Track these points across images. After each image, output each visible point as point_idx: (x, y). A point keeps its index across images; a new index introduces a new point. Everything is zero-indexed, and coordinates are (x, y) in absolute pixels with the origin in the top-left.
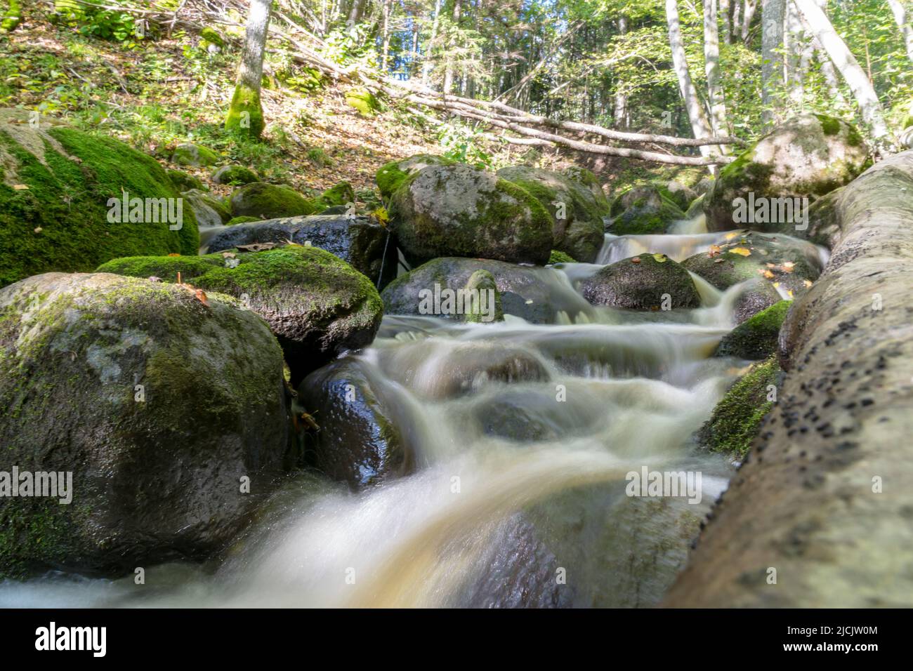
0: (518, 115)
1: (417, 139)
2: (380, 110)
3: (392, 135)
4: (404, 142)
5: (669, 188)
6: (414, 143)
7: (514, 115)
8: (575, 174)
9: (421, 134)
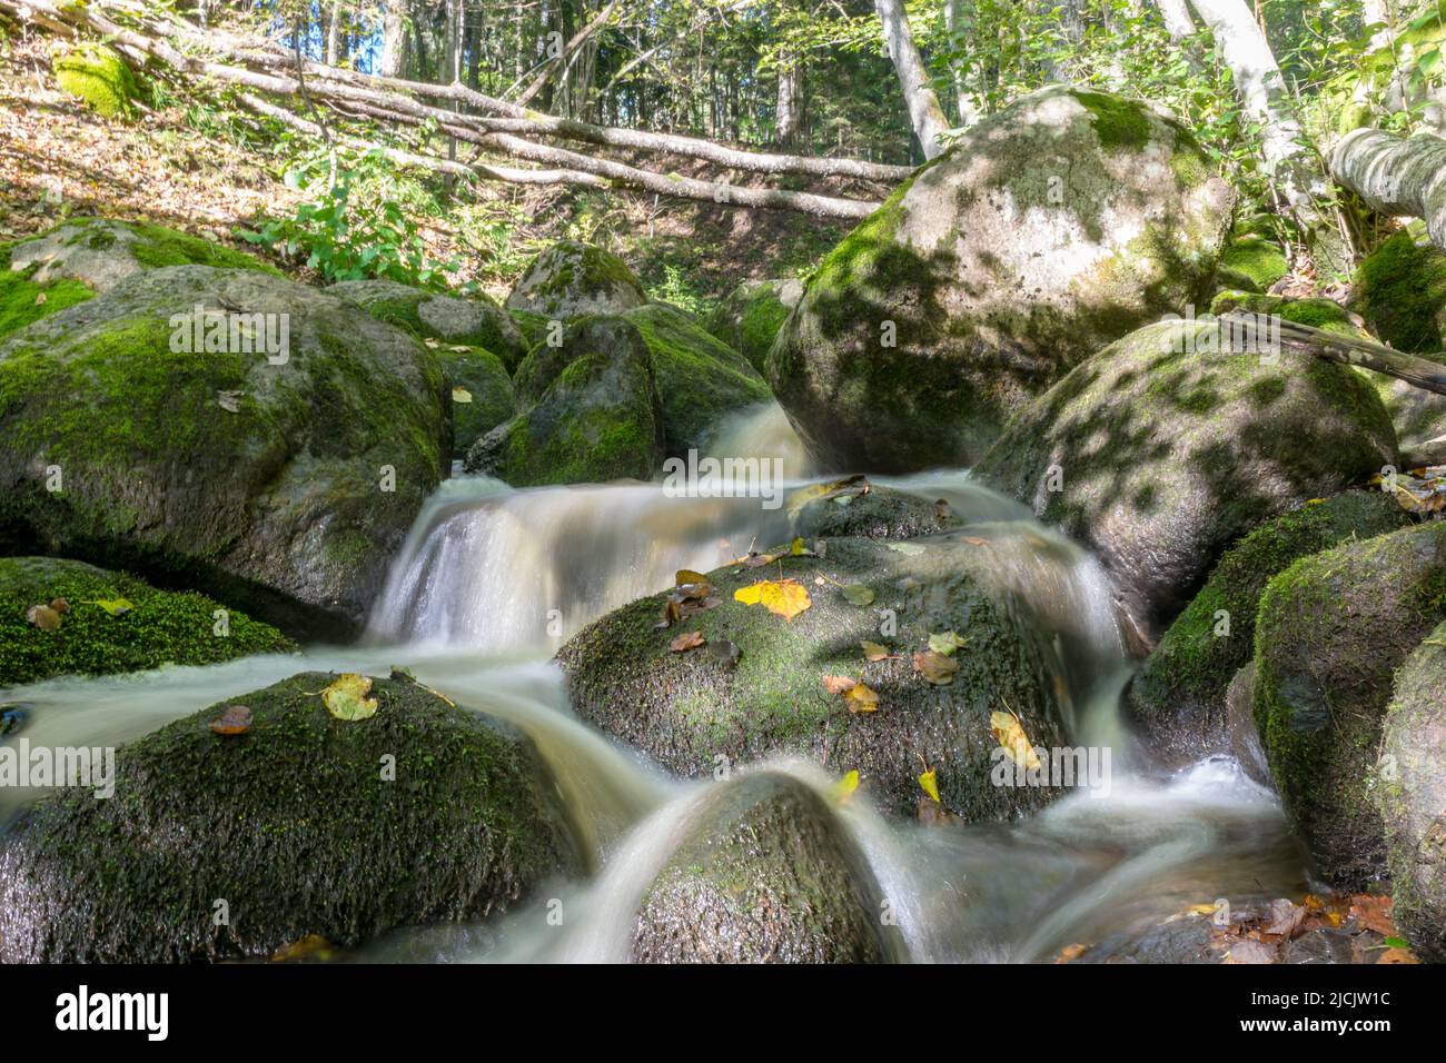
0: (509, 115)
1: (248, 173)
2: (150, 103)
3: (175, 163)
4: (208, 182)
5: (783, 299)
6: (239, 182)
7: (498, 114)
8: (570, 260)
9: (261, 162)
